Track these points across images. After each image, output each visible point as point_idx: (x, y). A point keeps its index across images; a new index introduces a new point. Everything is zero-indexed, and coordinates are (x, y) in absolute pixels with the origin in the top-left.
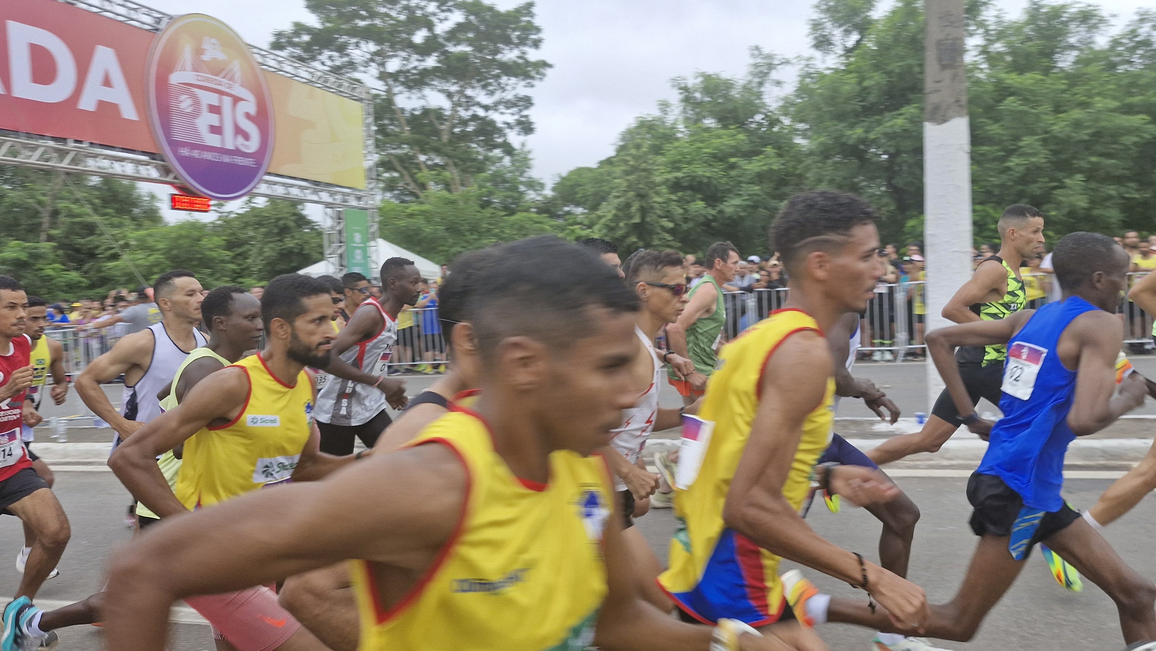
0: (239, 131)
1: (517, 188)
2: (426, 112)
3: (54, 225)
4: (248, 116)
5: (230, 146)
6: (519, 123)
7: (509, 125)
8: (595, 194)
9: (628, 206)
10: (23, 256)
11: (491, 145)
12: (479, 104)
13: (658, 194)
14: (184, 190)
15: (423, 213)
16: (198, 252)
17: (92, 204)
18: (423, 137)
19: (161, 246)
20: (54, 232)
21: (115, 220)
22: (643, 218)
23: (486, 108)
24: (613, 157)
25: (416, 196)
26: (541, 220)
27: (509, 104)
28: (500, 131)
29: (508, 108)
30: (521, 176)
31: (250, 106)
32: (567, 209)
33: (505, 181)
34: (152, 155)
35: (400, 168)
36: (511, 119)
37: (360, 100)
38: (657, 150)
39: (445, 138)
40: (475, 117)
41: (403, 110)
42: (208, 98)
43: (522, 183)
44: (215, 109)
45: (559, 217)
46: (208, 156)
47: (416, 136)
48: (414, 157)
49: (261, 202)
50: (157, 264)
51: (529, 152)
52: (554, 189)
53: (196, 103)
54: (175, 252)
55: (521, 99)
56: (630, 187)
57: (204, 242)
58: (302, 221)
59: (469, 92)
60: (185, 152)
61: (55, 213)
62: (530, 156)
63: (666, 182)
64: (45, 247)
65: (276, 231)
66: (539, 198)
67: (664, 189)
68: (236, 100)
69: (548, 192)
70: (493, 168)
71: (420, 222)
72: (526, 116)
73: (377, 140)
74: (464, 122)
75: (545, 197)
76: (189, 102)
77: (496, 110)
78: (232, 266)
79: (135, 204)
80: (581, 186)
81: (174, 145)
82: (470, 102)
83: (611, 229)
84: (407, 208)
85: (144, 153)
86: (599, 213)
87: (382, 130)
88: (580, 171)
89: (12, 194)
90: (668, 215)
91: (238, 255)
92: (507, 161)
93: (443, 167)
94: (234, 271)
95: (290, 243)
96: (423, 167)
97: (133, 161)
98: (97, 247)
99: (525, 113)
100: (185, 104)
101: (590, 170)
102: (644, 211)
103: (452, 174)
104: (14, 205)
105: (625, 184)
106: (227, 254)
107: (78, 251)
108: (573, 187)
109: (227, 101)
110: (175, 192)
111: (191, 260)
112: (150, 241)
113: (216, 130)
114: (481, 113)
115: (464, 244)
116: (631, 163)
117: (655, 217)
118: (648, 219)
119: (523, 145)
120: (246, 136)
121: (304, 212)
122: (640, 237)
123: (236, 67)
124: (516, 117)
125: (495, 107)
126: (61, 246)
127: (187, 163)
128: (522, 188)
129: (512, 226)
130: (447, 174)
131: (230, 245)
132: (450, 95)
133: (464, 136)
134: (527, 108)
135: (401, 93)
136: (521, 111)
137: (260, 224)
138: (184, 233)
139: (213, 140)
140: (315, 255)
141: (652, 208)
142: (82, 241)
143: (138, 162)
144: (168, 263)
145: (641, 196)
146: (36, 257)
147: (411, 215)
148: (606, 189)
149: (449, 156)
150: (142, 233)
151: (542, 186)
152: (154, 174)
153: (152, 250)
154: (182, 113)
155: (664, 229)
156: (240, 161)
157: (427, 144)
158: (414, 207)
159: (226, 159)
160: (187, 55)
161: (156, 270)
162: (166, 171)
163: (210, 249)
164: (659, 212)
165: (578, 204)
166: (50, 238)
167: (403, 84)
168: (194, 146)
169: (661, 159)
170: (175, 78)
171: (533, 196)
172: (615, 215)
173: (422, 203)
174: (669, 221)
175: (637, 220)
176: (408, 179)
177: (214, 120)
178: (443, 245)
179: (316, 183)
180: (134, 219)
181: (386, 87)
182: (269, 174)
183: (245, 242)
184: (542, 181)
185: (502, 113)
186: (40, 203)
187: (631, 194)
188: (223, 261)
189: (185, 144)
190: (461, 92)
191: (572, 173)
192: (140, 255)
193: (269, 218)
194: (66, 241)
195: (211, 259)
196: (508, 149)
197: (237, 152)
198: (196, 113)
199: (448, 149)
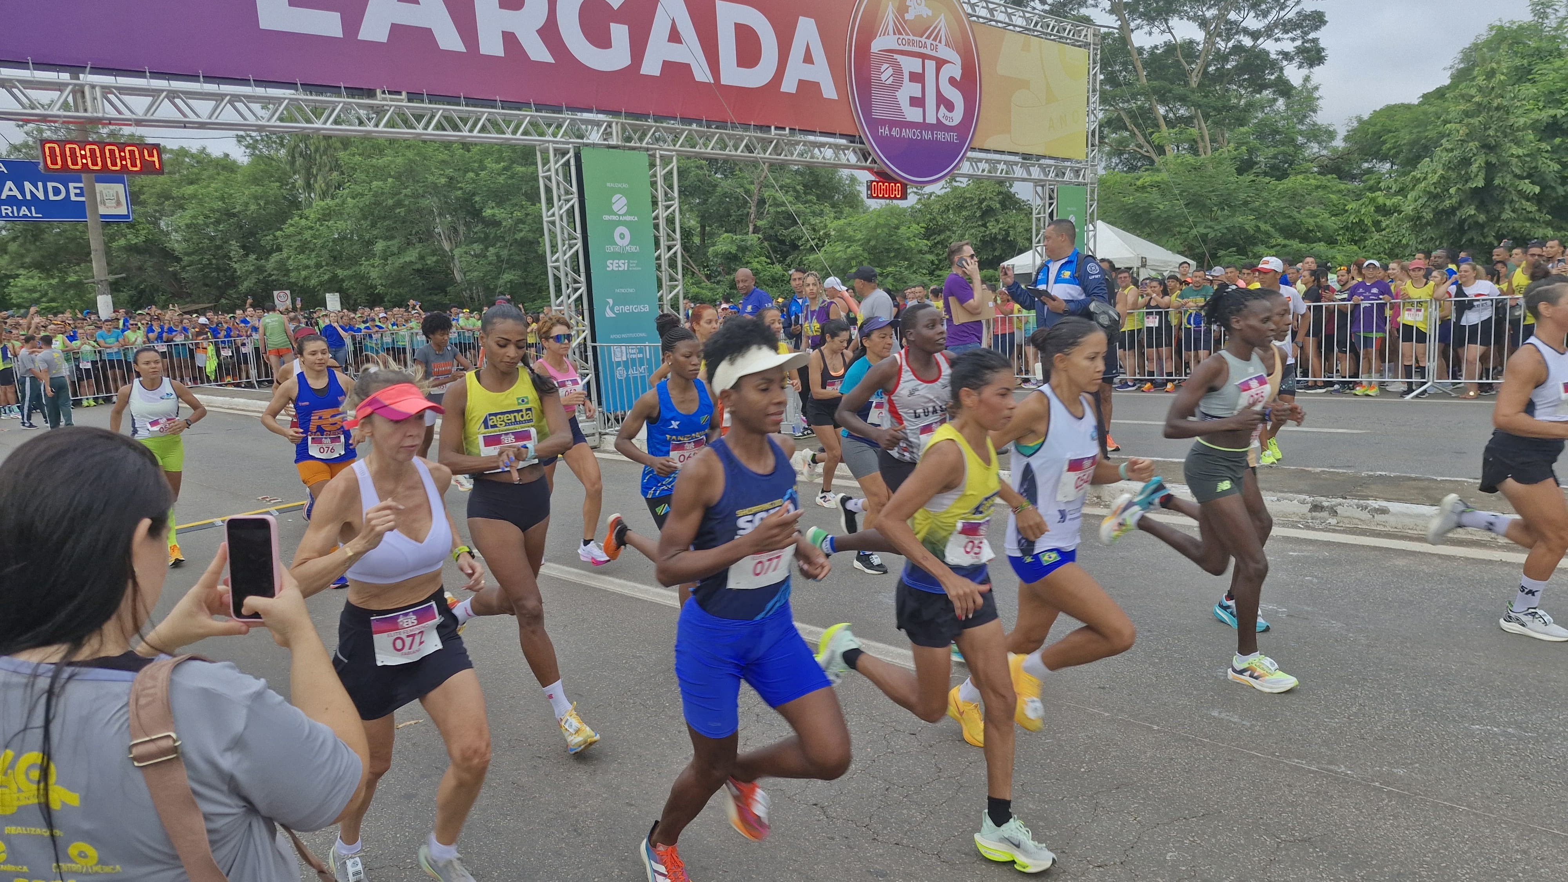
0: (943, 101)
1: (1293, 140)
2: (1170, 48)
3: (760, 215)
4: (952, 81)
5: (931, 119)
6: (1300, 51)
7: (1286, 55)
8: (1413, 143)
9: (1466, 162)
10: (734, 249)
11: (1259, 85)
12: (1246, 31)
13: (1518, 143)
14: (883, 176)
15: (1157, 185)
16: (895, 242)
17: (795, 190)
18: (1165, 84)
19: (859, 236)
20: (759, 223)
21: (816, 208)
22: (1489, 180)
23: (1255, 35)
24: (1448, 88)
25: (1152, 162)
26: (1325, 182)
27: (1287, 26)
28: (1274, 65)
29: (1286, 32)
30: (1301, 122)
31: (954, 70)
32: (1366, 165)
33: (1276, 132)
34: (851, 138)
35: (1131, 126)
36: (1289, 47)
37: (1086, 45)
38: (1523, 75)
39: (1194, 82)
40: (1239, 49)
41: (1140, 50)
42: (911, 65)
43: (1301, 133)
44: (917, 77)
45: (1353, 178)
46: (907, 133)
47: (1156, 83)
48: (1151, 110)
49: (963, 183)
50: (855, 257)
51: (1316, 88)
52: (1346, 139)
53: (898, 71)
54: (873, 243)
55: (1306, 17)
56: (1470, 136)
57: (903, 229)
58: (1009, 201)
59: (1232, 16)
60: (884, 131)
61: (762, 202)
62: (1316, 95)
63: (1534, 126)
64: (752, 239)
65: (978, 214)
66: (1324, 152)
67: (1530, 136)
68: (940, 63)
69: (1339, 143)
70: (1260, 115)
71: (1154, 196)
72: (1315, 41)
73: (1103, 93)
74: (1223, 58)
75: (1335, 149)
76: (890, 71)
77: (1269, 36)
78: (930, 257)
79: (836, 189)
80: (1390, 131)
81: (874, 124)
82: (1233, 29)
83: (1433, 197)
84: (1138, 179)
85: (842, 136)
86: (1417, 174)
87: (1112, 79)
88: (1390, 111)
89: (724, 184)
90: (1533, 175)
91: (938, 243)
92: (1281, 103)
93: (1188, 121)
94: (932, 262)
95: (993, 228)
96: (1162, 122)
97: (831, 146)
98: (800, 238)
99: (1312, 36)
100: (886, 74)
101: (1408, 107)
102: (1490, 169)
103: (1201, 129)
104: (725, 195)
105: (1463, 131)
106: (924, 244)
107: (782, 242)
108: (1378, 135)
109: (931, 65)
110: (873, 178)
111: (888, 251)
112: (849, 231)
113: (917, 102)
114: (1247, 42)
115: (1210, 223)
116: (1477, 99)
117: (1508, 178)
118: (1497, 182)
119: (1307, 79)
120: (950, 107)
121: (1013, 190)
122: (1482, 206)
123: (943, 23)
124: (1299, 43)
125: (1268, 32)
126: (767, 238)
127: (885, 143)
128: (1300, 140)
129: (1282, 195)
130: (1194, 131)
131: (929, 233)
132: (1203, 23)
133: (1221, 76)
134: (1316, 28)
135: (1138, 27)
136: (1307, 33)
137: (961, 207)
138: (882, 221)
139: (913, 115)
140: (1021, 242)
141: (1507, 164)
142: (785, 232)
143: (837, 147)
144: (866, 255)
145: (1488, 147)
146: (743, 249)
147: (1143, 188)
148: (1432, 134)
149: (1198, 106)
150: (842, 222)
151: (1331, 135)
152: (853, 159)
153: (851, 240)
154: (883, 86)
155: (1522, 194)
156: (941, 136)
157: (1170, 91)
158: (1146, 178)
159: (927, 136)
160: (889, 15)
161: (854, 263)
162: (865, 155)
163: (909, 239)
164: (1518, 171)
165: (1383, 159)
166: (756, 230)
167: (1141, 15)
168: (892, 124)
169: (1528, 89)
170: (877, 46)
171: (1316, 150)
172: (1442, 177)
173: (1158, 170)
174: (1532, 183)
175: (1480, 183)
176: (1141, 140)
177: (915, 90)
178: (1181, 225)
179: (1026, 157)
180: (833, 206)
181: (1119, 22)
182: (973, 149)
183: (947, 228)
184: (1331, 129)
185: (1277, 40)
186: (747, 192)
187: (1473, 145)
188: (920, 252)
189: (883, 122)
190: (1221, 17)
191: (1376, 114)
192: (839, 247)
193: (972, 199)
194: (771, 232)
195: (909, 250)
196: (1284, 89)
197: (939, 126)
198: (897, 84)
199: (1196, 97)
